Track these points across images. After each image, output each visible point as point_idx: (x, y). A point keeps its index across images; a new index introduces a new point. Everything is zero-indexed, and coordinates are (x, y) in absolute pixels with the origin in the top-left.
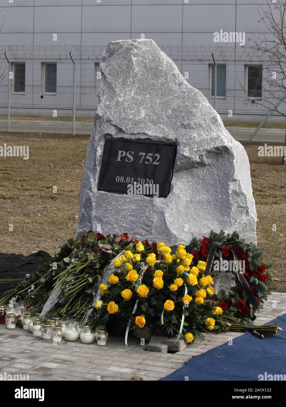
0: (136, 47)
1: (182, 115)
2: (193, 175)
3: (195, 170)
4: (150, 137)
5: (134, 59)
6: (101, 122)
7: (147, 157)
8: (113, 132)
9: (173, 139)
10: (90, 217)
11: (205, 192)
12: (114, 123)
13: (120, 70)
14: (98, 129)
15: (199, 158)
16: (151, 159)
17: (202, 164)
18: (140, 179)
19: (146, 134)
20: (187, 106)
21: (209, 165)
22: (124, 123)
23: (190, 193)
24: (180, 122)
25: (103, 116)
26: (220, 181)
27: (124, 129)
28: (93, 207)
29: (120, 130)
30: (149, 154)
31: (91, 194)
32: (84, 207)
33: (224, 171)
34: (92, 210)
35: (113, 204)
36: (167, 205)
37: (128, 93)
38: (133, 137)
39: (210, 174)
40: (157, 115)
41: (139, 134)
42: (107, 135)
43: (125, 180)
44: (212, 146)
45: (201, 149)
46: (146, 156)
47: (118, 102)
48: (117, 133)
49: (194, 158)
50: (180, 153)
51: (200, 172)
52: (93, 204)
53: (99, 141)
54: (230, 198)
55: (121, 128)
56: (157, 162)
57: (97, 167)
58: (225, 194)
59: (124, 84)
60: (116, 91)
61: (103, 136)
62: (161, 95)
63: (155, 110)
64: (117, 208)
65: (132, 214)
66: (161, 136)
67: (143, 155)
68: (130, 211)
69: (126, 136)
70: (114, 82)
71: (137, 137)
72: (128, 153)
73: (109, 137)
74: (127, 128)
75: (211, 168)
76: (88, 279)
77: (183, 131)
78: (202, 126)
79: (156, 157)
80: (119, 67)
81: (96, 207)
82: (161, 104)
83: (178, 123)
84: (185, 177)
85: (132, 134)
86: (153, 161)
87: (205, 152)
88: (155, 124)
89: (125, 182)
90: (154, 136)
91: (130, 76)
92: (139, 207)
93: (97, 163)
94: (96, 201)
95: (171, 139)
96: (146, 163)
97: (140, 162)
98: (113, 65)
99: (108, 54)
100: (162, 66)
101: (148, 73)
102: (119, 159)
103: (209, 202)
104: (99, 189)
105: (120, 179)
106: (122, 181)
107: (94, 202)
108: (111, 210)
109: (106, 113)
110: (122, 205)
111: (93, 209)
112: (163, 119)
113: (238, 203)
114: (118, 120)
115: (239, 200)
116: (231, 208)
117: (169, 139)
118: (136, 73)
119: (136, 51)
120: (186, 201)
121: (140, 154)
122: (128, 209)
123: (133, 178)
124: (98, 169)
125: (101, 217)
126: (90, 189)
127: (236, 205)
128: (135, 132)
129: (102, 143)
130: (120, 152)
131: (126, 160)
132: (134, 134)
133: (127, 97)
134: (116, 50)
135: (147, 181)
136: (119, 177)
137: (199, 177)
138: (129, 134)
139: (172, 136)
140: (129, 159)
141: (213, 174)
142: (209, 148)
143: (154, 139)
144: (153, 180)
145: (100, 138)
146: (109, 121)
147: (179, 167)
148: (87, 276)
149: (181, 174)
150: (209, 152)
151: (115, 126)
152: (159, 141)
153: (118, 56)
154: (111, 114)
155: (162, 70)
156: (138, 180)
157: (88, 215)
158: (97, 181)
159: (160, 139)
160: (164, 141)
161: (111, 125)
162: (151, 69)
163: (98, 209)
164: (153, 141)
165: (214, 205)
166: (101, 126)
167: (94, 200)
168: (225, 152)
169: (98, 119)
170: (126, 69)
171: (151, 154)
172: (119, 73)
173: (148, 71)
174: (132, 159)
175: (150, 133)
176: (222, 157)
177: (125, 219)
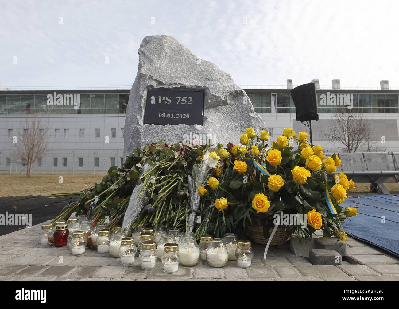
0: (165, 38)
1: (205, 73)
2: (219, 111)
3: (220, 107)
4: (185, 86)
5: (165, 45)
6: (144, 79)
7: (183, 100)
8: (154, 84)
9: (202, 86)
10: (139, 144)
11: (231, 121)
12: (155, 78)
13: (155, 50)
14: (142, 83)
15: (225, 97)
16: (186, 101)
17: (225, 103)
18: (178, 115)
19: (181, 84)
20: (207, 69)
21: (229, 104)
22: (163, 78)
23: (220, 122)
24: (204, 77)
25: (146, 74)
26: (241, 114)
27: (163, 81)
28: (141, 136)
29: (160, 83)
30: (184, 98)
31: (139, 127)
32: (131, 138)
33: (243, 107)
34: (140, 138)
35: (159, 132)
36: (206, 129)
37: (162, 62)
38: (171, 87)
39: (232, 110)
40: (186, 73)
41: (175, 84)
42: (149, 87)
43: (166, 115)
44: (233, 90)
45: (226, 91)
46: (181, 99)
47: (156, 67)
48: (157, 85)
49: (221, 97)
50: (210, 94)
51: (224, 108)
52: (141, 134)
53: (143, 91)
54: (253, 123)
55: (161, 81)
56: (191, 102)
57: (142, 109)
58: (247, 121)
59: (159, 58)
60: (153, 61)
61: (147, 87)
62: (186, 64)
63: (185, 71)
64: (163, 134)
65: (177, 137)
66: (193, 84)
67: (179, 99)
68: (175, 136)
69: (164, 87)
70: (152, 56)
71: (174, 86)
72: (167, 98)
73: (151, 88)
74: (165, 81)
75: (231, 106)
76: (178, 179)
77: (209, 82)
78: (222, 79)
79: (190, 100)
80: (154, 49)
81: (144, 136)
82: (188, 68)
83: (203, 78)
84: (213, 112)
85: (170, 84)
86: (187, 102)
87: (228, 93)
88: (187, 78)
89: (166, 117)
90: (188, 85)
91: (163, 54)
92: (182, 133)
93: (142, 105)
94: (144, 132)
95: (201, 87)
96: (182, 103)
97: (177, 103)
98: (150, 47)
99: (144, 43)
100: (183, 50)
101: (174, 53)
102: (160, 102)
103: (236, 127)
104: (144, 124)
105: (162, 115)
106: (163, 116)
107: (142, 132)
108: (158, 136)
109: (148, 73)
110: (167, 132)
111: (142, 138)
112: (192, 76)
113: (259, 126)
114: (158, 76)
115: (260, 125)
116: (256, 130)
117: (199, 87)
118: (167, 52)
119: (165, 40)
120: (219, 127)
121: (177, 98)
122: (173, 135)
123: (172, 114)
124: (143, 110)
125: (149, 143)
126: (138, 123)
127: (259, 127)
128: (172, 83)
129: (146, 92)
130: (160, 97)
131: (166, 103)
132: (172, 85)
133: (162, 64)
134: (151, 40)
135: (184, 115)
136: (161, 114)
137: (223, 112)
138: (168, 85)
139: (201, 85)
140: (168, 102)
141: (234, 109)
142: (231, 91)
143: (188, 87)
144: (189, 115)
145: (144, 89)
146: (151, 78)
147: (209, 104)
148: (175, 175)
149: (210, 110)
150: (231, 94)
151: (156, 80)
152: (191, 89)
153: (153, 43)
154: (151, 73)
155: (184, 52)
156: (177, 115)
157: (136, 143)
158: (143, 118)
159: (192, 87)
160: (195, 88)
161: (153, 79)
162: (177, 51)
163: (146, 137)
164: (187, 88)
165: (241, 129)
166: (145, 81)
167: (142, 130)
168: (240, 95)
169: (142, 77)
170: (160, 49)
171: (186, 98)
172: (155, 51)
173: (174, 52)
174: (170, 101)
175: (184, 83)
176: (238, 99)
177: (171, 142)
